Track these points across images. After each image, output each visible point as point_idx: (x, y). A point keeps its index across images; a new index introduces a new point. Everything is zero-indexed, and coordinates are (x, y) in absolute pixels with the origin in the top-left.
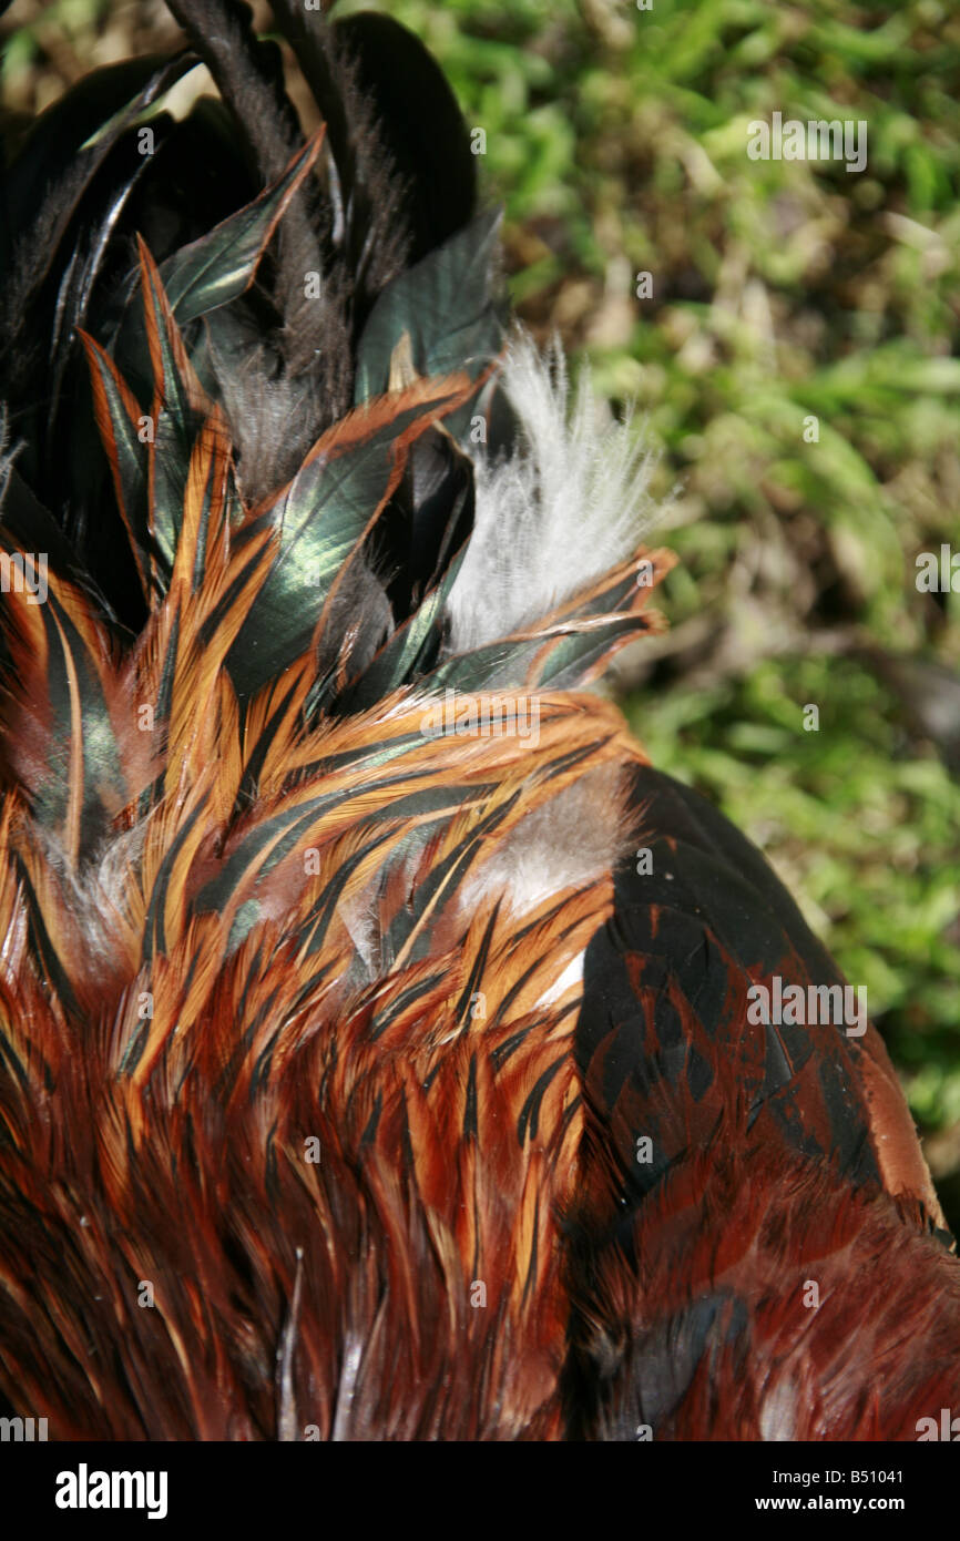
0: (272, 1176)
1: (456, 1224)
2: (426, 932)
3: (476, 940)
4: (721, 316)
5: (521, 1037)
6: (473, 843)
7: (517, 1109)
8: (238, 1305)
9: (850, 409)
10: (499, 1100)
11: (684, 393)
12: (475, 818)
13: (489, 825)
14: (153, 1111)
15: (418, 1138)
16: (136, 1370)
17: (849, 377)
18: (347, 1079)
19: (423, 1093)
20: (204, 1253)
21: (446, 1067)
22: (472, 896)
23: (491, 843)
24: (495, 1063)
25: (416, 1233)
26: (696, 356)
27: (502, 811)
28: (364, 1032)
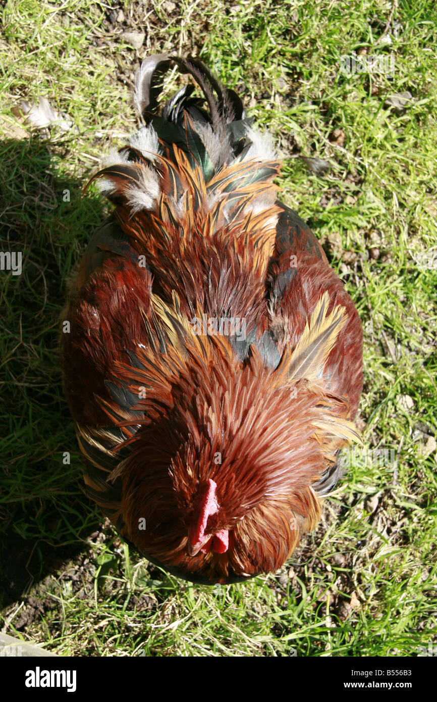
0: (209, 251)
1: (243, 257)
2: (238, 216)
3: (248, 218)
4: (272, 100)
5: (256, 232)
6: (245, 203)
7: (254, 243)
8: (204, 272)
9: (294, 115)
10: (251, 242)
11: (267, 115)
12: (245, 199)
13: (248, 200)
14: (188, 242)
15: (236, 245)
16: (184, 279)
17: (294, 110)
18: (224, 237)
19: (237, 239)
20: (198, 263)
21: (241, 237)
22: (247, 211)
23: (248, 203)
24: (251, 236)
25: (236, 257)
26: (268, 107)
27: (250, 198)
28: (227, 230)
